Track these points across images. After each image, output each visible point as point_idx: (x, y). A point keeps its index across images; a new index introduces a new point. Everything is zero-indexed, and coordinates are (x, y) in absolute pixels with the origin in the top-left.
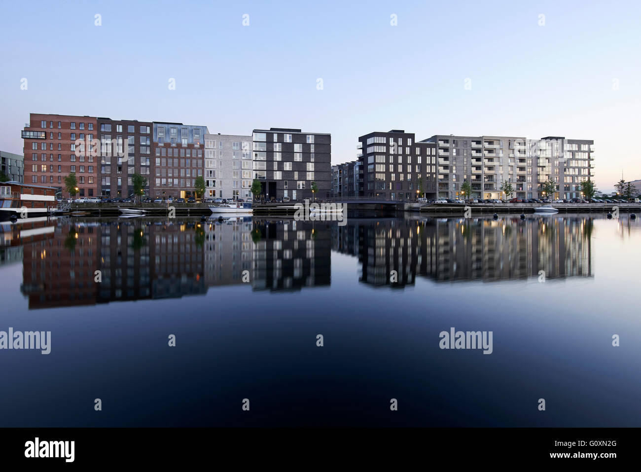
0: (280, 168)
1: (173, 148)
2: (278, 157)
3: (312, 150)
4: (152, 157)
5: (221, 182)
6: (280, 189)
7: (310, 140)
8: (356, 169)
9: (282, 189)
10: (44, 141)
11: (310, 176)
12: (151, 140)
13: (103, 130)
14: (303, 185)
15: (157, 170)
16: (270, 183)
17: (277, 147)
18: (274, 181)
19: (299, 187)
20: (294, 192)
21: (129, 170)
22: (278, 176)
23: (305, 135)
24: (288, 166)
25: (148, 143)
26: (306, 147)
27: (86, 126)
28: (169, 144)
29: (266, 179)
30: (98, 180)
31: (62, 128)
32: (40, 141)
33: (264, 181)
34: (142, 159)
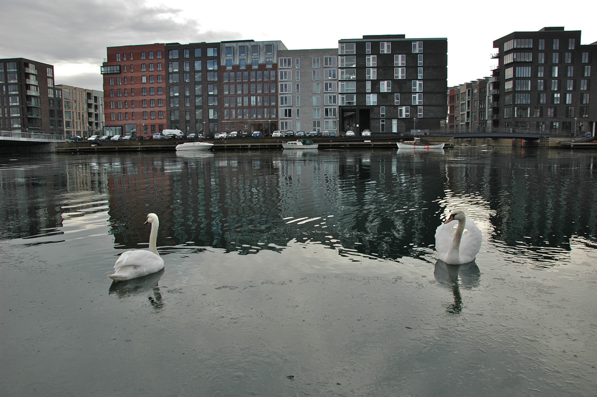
0: (375, 89)
1: (243, 71)
2: (372, 75)
3: (420, 62)
4: (219, 84)
5: (298, 110)
6: (374, 119)
7: (417, 49)
8: (490, 88)
9: (376, 119)
10: (119, 76)
11: (417, 100)
12: (219, 64)
13: (170, 57)
14: (407, 111)
15: (226, 99)
16: (361, 111)
17: (371, 61)
18: (366, 108)
19: (401, 115)
20: (395, 122)
21: (197, 101)
22: (372, 100)
23: (410, 42)
24: (384, 87)
25: (216, 67)
26: (411, 59)
27: (155, 55)
28: (238, 66)
29: (355, 104)
30: (167, 115)
31: (134, 59)
32: (116, 76)
33: (354, 108)
34: (210, 87)
